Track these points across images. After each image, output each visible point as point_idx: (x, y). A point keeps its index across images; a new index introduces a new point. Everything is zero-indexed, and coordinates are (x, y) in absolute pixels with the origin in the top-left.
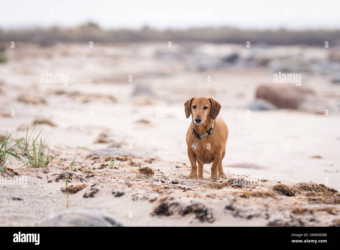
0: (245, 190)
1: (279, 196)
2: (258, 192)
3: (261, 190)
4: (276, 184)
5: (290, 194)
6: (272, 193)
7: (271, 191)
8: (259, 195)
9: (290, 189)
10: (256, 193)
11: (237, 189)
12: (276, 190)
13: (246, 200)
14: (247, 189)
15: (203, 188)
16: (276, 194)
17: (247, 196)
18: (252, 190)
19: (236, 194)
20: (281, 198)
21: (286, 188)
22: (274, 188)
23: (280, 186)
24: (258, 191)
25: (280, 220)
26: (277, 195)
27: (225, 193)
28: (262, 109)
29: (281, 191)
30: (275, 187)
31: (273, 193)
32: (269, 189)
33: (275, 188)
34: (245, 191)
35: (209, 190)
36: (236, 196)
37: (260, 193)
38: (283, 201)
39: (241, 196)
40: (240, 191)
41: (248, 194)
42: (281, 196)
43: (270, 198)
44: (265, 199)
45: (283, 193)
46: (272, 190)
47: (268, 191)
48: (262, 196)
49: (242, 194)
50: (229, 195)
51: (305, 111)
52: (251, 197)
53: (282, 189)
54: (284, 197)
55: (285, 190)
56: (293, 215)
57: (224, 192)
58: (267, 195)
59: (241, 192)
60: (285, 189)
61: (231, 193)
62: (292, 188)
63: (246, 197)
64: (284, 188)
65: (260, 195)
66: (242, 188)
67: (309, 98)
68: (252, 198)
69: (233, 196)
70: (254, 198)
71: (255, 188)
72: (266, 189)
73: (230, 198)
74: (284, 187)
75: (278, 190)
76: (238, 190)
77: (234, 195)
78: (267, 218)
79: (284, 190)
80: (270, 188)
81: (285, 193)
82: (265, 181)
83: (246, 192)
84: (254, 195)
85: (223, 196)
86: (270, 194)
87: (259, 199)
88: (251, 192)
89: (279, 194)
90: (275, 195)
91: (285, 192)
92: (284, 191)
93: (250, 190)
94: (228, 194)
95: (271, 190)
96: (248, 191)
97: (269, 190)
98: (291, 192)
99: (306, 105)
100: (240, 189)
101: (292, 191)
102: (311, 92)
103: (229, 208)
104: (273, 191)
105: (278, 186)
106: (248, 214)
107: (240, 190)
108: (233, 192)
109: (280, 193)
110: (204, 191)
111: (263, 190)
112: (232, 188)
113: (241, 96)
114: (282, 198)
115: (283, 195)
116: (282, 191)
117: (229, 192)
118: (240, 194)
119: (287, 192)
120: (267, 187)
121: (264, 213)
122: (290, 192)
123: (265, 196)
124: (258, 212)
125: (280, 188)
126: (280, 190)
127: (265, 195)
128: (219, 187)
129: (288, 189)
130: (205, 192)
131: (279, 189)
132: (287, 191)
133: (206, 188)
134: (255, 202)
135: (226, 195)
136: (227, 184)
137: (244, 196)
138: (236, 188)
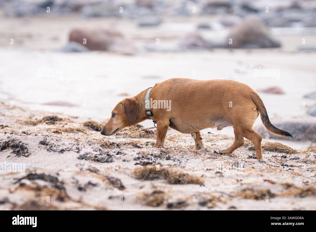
0: (58, 126)
1: (89, 132)
2: (70, 128)
3: (72, 126)
4: (86, 120)
5: (99, 129)
6: (82, 128)
7: (82, 127)
8: (71, 131)
9: (99, 125)
10: (67, 129)
11: (50, 125)
12: (86, 126)
13: (59, 136)
14: (60, 125)
15: (20, 125)
16: (86, 129)
17: (60, 132)
18: (64, 126)
19: (50, 130)
20: (91, 133)
21: (95, 123)
22: (84, 125)
23: (90, 122)
24: (69, 127)
25: (90, 153)
26: (87, 130)
27: (39, 129)
28: (75, 51)
29: (91, 127)
30: (86, 123)
31: (84, 129)
32: (79, 125)
33: (85, 124)
34: (58, 127)
35: (24, 126)
36: (50, 132)
37: (71, 129)
38: (93, 136)
39: (54, 132)
40: (53, 127)
41: (61, 130)
42: (91, 131)
43: (81, 134)
44: (76, 134)
45: (92, 129)
46: (83, 126)
47: (79, 127)
48: (73, 132)
49: (55, 130)
50: (43, 132)
51: (115, 52)
52: (63, 133)
53: (92, 125)
54: (94, 132)
55: (94, 126)
56: (101, 148)
57: (39, 128)
58: (78, 130)
59: (54, 129)
60: (95, 125)
61: (45, 129)
62: (101, 124)
63: (59, 133)
64: (93, 124)
65: (72, 131)
66: (55, 125)
67: (118, 40)
68: (64, 133)
70: (66, 134)
71: (67, 124)
72: (78, 125)
73: (43, 134)
74: (94, 123)
75: (88, 126)
76: (51, 126)
77: (48, 131)
78: (78, 152)
79: (93, 126)
80: (81, 124)
81: (95, 129)
82: (76, 118)
83: (59, 128)
84: (66, 131)
85: (38, 132)
86: (80, 129)
87: (71, 135)
88: (64, 128)
89: (89, 129)
90: (86, 130)
91: (95, 128)
92: (93, 127)
93: (62, 127)
94: (42, 130)
95: (81, 126)
96: (60, 127)
97: (80, 126)
98: (100, 128)
99: (116, 47)
100: (54, 125)
101: (101, 127)
102: (119, 35)
103: (43, 143)
104: (83, 127)
105: (88, 122)
106: (61, 148)
107: (53, 126)
108: (47, 129)
109: (90, 128)
110: (21, 128)
111: (75, 126)
112: (46, 124)
113: (55, 39)
114: (92, 133)
115: (92, 130)
116: (92, 126)
117: (43, 128)
118: (53, 130)
119: (97, 127)
120: (78, 123)
121: (74, 147)
122: (99, 128)
123: (76, 132)
124: (70, 146)
125: (90, 124)
126: (90, 126)
127: (76, 131)
128: (35, 124)
129: (97, 125)
130: (21, 129)
131: (89, 125)
132: (97, 126)
133: (23, 125)
134: (67, 137)
135: (40, 131)
136: (41, 121)
137: (57, 132)
138: (49, 125)
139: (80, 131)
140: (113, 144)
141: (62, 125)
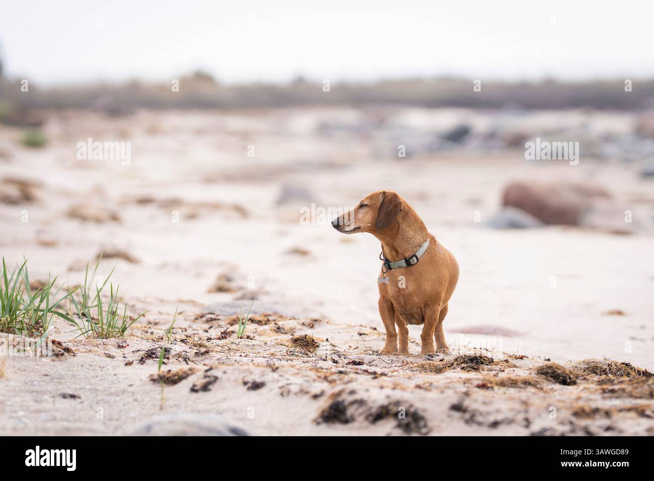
0: (486, 375)
1: (547, 386)
2: (509, 379)
3: (514, 374)
4: (541, 363)
5: (568, 381)
6: (535, 379)
7: (534, 377)
8: (511, 384)
9: (568, 373)
10: (505, 380)
11: (470, 372)
12: (542, 374)
13: (488, 393)
14: (489, 372)
15: (409, 372)
16: (541, 381)
17: (489, 385)
18: (498, 374)
19: (470, 382)
20: (552, 388)
21: (560, 369)
22: (538, 371)
23: (550, 367)
24: (509, 376)
25: (550, 429)
26: (543, 383)
27: (449, 381)
28: (514, 226)
29: (551, 377)
30: (541, 368)
31: (537, 380)
32: (528, 372)
33: (540, 371)
34: (485, 377)
35: (418, 375)
36: (469, 385)
37: (513, 380)
38: (556, 393)
39: (479, 386)
40: (476, 377)
41: (491, 382)
42: (551, 385)
43: (531, 390)
44: (522, 390)
45: (554, 379)
46: (535, 374)
47: (527, 376)
48: (516, 386)
49: (480, 383)
50: (456, 385)
51: (594, 228)
52: (496, 388)
53: (554, 372)
54: (558, 386)
55: (559, 374)
56: (573, 419)
57: (447, 378)
58: (527, 383)
59: (478, 379)
60: (559, 372)
61: (460, 380)
62: (572, 370)
63: (488, 388)
64: (556, 370)
65: (513, 383)
66: (479, 372)
67: (600, 204)
68: (499, 389)
69: (465, 386)
70: (503, 389)
71: (503, 371)
72: (525, 373)
73: (458, 390)
74: (557, 368)
75: (546, 374)
76: (472, 375)
77: (467, 385)
78: (527, 426)
79: (556, 374)
80: (532, 371)
81: (559, 380)
82: (522, 358)
83: (487, 378)
84: (502, 384)
85: (446, 385)
86: (530, 381)
87: (512, 391)
88: (497, 378)
89: (547, 381)
90: (541, 383)
91: (559, 378)
92: (556, 376)
93: (495, 375)
94: (455, 382)
95: (533, 374)
96: (490, 377)
97: (530, 374)
98: (570, 378)
99: (595, 219)
100: (477, 373)
101: (572, 376)
102: (603, 194)
103: (457, 408)
104: (536, 376)
105: (545, 367)
106: (492, 419)
107: (476, 375)
108: (463, 380)
109: (550, 379)
110: (412, 378)
111: (519, 375)
112: (463, 370)
113: (475, 202)
114: (554, 389)
115: (554, 383)
116: (553, 375)
117: (456, 378)
118: (476, 383)
119: (563, 377)
120: (527, 368)
121: (520, 417)
122: (568, 378)
123: (522, 386)
124: (510, 415)
125: (549, 371)
126: (550, 374)
127: (522, 383)
128: (439, 371)
129: (564, 371)
130: (412, 380)
131: (548, 373)
132: (562, 375)
133: (415, 373)
134: (505, 396)
135: (450, 385)
136: (452, 364)
137: (483, 386)
138: (468, 371)
139: (530, 384)
140: (596, 411)
141: (493, 372)
